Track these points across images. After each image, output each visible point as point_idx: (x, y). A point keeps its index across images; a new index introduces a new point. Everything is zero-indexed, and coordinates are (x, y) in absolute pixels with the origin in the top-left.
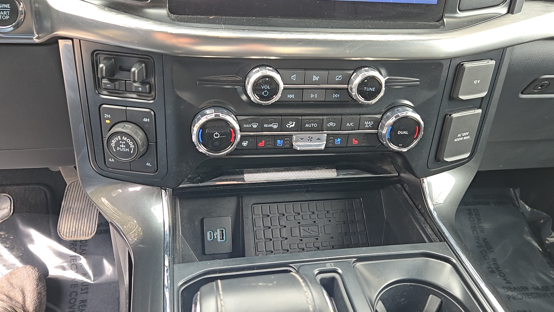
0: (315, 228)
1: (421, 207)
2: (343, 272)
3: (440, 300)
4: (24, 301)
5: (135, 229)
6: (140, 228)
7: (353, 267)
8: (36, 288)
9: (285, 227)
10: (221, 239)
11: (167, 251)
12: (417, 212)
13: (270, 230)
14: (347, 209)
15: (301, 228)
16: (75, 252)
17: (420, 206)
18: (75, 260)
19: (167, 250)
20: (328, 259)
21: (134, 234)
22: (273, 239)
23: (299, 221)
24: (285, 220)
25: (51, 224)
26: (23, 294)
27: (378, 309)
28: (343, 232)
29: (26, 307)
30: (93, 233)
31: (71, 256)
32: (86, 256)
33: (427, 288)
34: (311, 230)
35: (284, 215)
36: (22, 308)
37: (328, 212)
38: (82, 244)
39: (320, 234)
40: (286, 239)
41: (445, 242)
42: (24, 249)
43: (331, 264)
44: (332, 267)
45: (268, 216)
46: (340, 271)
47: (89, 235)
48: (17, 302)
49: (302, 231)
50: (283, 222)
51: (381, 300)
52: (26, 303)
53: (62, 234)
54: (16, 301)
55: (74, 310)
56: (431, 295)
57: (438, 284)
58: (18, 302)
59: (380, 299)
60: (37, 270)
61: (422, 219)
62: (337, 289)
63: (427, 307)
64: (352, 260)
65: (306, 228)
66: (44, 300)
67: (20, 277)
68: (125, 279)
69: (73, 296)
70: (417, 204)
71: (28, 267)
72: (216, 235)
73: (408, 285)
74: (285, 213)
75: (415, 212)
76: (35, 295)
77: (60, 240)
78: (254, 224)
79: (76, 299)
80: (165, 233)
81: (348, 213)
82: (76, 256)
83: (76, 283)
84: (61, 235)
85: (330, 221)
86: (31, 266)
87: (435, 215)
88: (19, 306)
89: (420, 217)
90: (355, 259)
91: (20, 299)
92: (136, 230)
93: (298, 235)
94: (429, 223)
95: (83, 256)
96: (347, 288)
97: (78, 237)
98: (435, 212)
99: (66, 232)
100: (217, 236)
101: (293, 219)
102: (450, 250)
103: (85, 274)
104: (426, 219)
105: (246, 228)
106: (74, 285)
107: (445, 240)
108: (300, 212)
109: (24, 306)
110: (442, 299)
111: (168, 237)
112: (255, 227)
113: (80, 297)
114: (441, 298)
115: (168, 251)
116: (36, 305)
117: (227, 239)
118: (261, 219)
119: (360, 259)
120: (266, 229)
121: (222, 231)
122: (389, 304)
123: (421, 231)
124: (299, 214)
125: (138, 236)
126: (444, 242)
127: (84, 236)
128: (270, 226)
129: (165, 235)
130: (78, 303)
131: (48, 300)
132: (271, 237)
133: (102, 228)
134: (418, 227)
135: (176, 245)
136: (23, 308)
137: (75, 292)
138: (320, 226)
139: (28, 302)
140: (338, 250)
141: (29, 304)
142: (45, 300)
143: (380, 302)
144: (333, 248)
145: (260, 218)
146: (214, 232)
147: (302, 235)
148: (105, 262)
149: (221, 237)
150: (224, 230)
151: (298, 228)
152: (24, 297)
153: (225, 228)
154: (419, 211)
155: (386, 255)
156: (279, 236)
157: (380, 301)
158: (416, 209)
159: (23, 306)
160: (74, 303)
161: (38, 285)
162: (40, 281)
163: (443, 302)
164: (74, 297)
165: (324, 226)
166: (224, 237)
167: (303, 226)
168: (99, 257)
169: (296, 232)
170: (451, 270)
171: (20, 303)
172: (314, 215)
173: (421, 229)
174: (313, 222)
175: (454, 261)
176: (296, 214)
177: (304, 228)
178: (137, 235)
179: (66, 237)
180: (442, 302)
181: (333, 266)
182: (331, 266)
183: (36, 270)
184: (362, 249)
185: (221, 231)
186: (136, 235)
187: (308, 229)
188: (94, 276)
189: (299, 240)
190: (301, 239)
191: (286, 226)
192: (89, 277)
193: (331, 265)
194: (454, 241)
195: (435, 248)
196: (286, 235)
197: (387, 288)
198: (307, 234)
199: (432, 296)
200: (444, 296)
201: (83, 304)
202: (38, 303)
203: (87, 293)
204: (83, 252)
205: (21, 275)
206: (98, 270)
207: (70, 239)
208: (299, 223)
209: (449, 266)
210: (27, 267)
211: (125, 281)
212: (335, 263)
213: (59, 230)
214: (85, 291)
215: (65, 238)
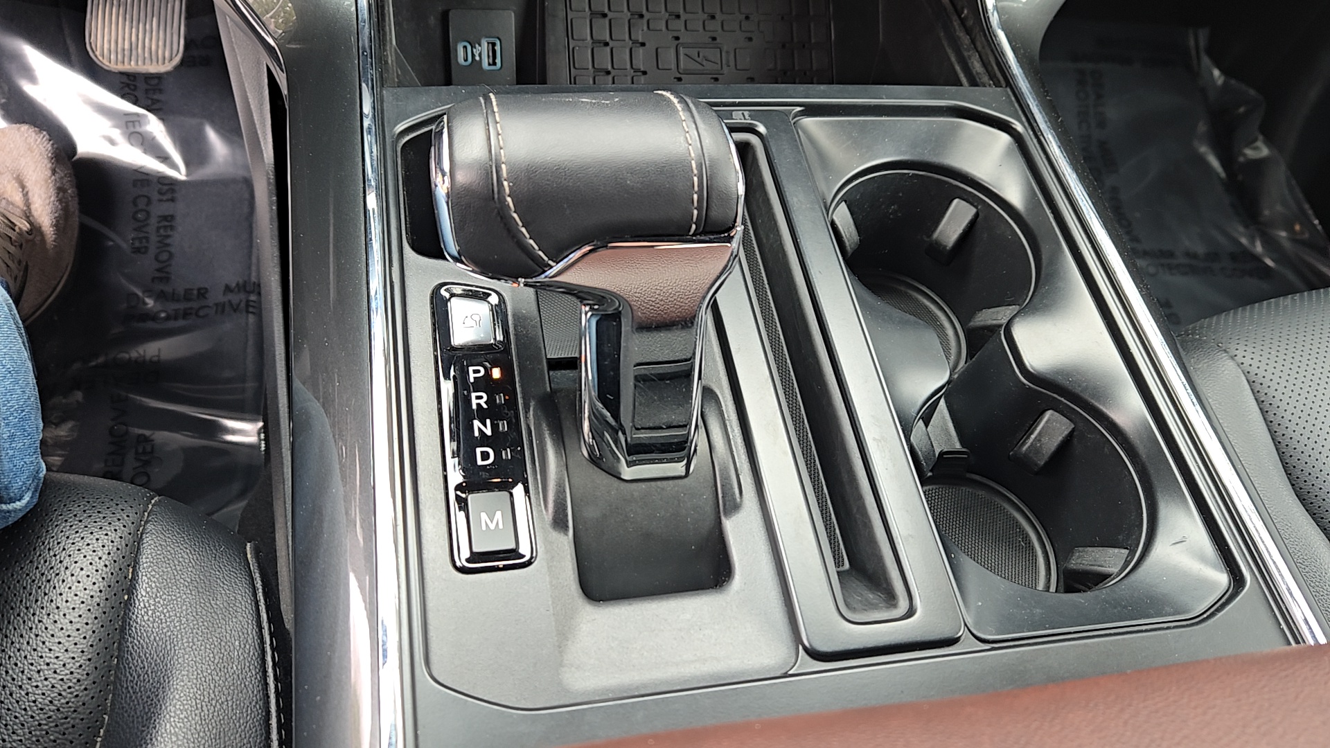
0: (713, 54)
1: (968, 13)
2: (768, 132)
3: (974, 210)
4: (28, 204)
5: (278, 6)
6: (290, 5)
7: (794, 124)
8: (51, 176)
9: (643, 44)
10: (489, 64)
11: (367, 55)
12: (956, 24)
13: (608, 49)
14: (794, 13)
15: (681, 50)
16: (135, 103)
17: (966, 12)
18: (137, 123)
19: (365, 53)
20: (739, 102)
21: (275, 19)
22: (612, 71)
23: (676, 34)
24: (645, 28)
25: (67, 32)
26: (23, 187)
27: (838, 218)
28: (779, 68)
29: (33, 216)
30: (176, 55)
31: (127, 114)
32: (163, 117)
33: (951, 184)
34: (704, 57)
35: (641, 16)
36: (24, 218)
37: (747, 18)
38: (149, 87)
39: (725, 67)
40: (645, 73)
41: (1008, 90)
42: (10, 89)
43: (743, 114)
44: (745, 119)
45: (605, 15)
46: (762, 129)
47: (166, 61)
48: (9, 203)
49: (682, 57)
50: (640, 32)
51: (846, 202)
52: (33, 207)
53: (98, 53)
54: (8, 201)
55: (146, 235)
56: (956, 201)
57: (975, 176)
58: (13, 204)
59: (843, 199)
60: (47, 137)
61: (966, 40)
62: (753, 169)
63: (944, 225)
64: (793, 110)
65: (693, 52)
66: (74, 206)
67: (8, 150)
68: (264, 152)
69: (142, 204)
70: (959, 7)
71: (24, 127)
72: (478, 52)
73: (910, 175)
74: (644, 12)
75: (951, 22)
76: (52, 191)
77: (94, 71)
78: (569, 32)
79: (148, 213)
80: (360, 16)
81: (795, 25)
82: (137, 115)
83: (145, 177)
84: (96, 56)
85: (750, 39)
86: (33, 127)
87: (994, 19)
88: (18, 212)
89: (961, 34)
90: (799, 109)
91: (17, 198)
92: (280, 9)
93: (673, 66)
94: (979, 49)
95: (155, 114)
96: (774, 164)
97: (140, 63)
98: (996, 13)
99: (108, 49)
100: (480, 55)
101: (664, 28)
102: (1016, 105)
103: (165, 158)
104: (973, 41)
105: (551, 41)
106: (142, 181)
107: (1008, 84)
108: (682, 12)
109: (30, 213)
110: (979, 207)
111: (367, 26)
112: (573, 38)
113: (159, 209)
114: (976, 207)
115: (369, 56)
116: (56, 215)
117: (504, 65)
118: (586, 22)
119: (812, 110)
120: (597, 47)
121: (494, 45)
122: (863, 216)
123: (958, 68)
124: (678, 17)
125: (286, 24)
126: (1006, 87)
127: (155, 63)
128: (608, 39)
129: (359, 22)
130: (153, 221)
131: (85, 208)
132: (610, 68)
133: (195, 53)
134: (953, 59)
135: (385, 53)
136: (28, 217)
137: (145, 196)
138: (725, 48)
139: (37, 205)
140: (763, 85)
141: (40, 210)
142: (77, 206)
143: (843, 205)
144: (751, 80)
145: (585, 18)
146: (473, 45)
147: (682, 65)
148: (212, 135)
149: (491, 58)
150: (498, 43)
151: (673, 51)
152: (26, 195)
153: (500, 37)
154: (963, 22)
155: (870, 106)
156: (628, 66)
157: (843, 203)
158: (955, 18)
159: (26, 213)
160: (145, 220)
161: (54, 172)
162: (57, 161)
163: (980, 214)
164: (144, 207)
165: (735, 49)
166: (497, 61)
167: (686, 46)
168: (193, 121)
169: (669, 57)
170: (1009, 148)
171: (18, 207)
172: (713, 21)
173: (958, 63)
174: (710, 40)
175: (1019, 127)
176: (671, 17)
177: (689, 51)
178: (282, 22)
179: (110, 62)
180: (977, 215)
181: (747, 117)
182: (743, 118)
183: (44, 137)
184: (818, 89)
185: (490, 45)
186: (280, 21)
187: (697, 55)
188: (187, 164)
189: (675, 78)
190: (679, 76)
191: (647, 44)
192: (174, 166)
193: (744, 116)
194: (1028, 86)
195: (983, 99)
196: (643, 63)
197: (862, 177)
198: (694, 66)
199: (958, 203)
200: (985, 201)
201: (167, 223)
202: (61, 209)
203: (173, 200)
204: (154, 107)
205: (10, 144)
206: (194, 151)
207: (120, 68)
208: (677, 38)
209: (1005, 138)
210: (22, 129)
211: (265, 155)
212: (753, 113)
213: (90, 43)
214: (169, 196)
215: (108, 64)
